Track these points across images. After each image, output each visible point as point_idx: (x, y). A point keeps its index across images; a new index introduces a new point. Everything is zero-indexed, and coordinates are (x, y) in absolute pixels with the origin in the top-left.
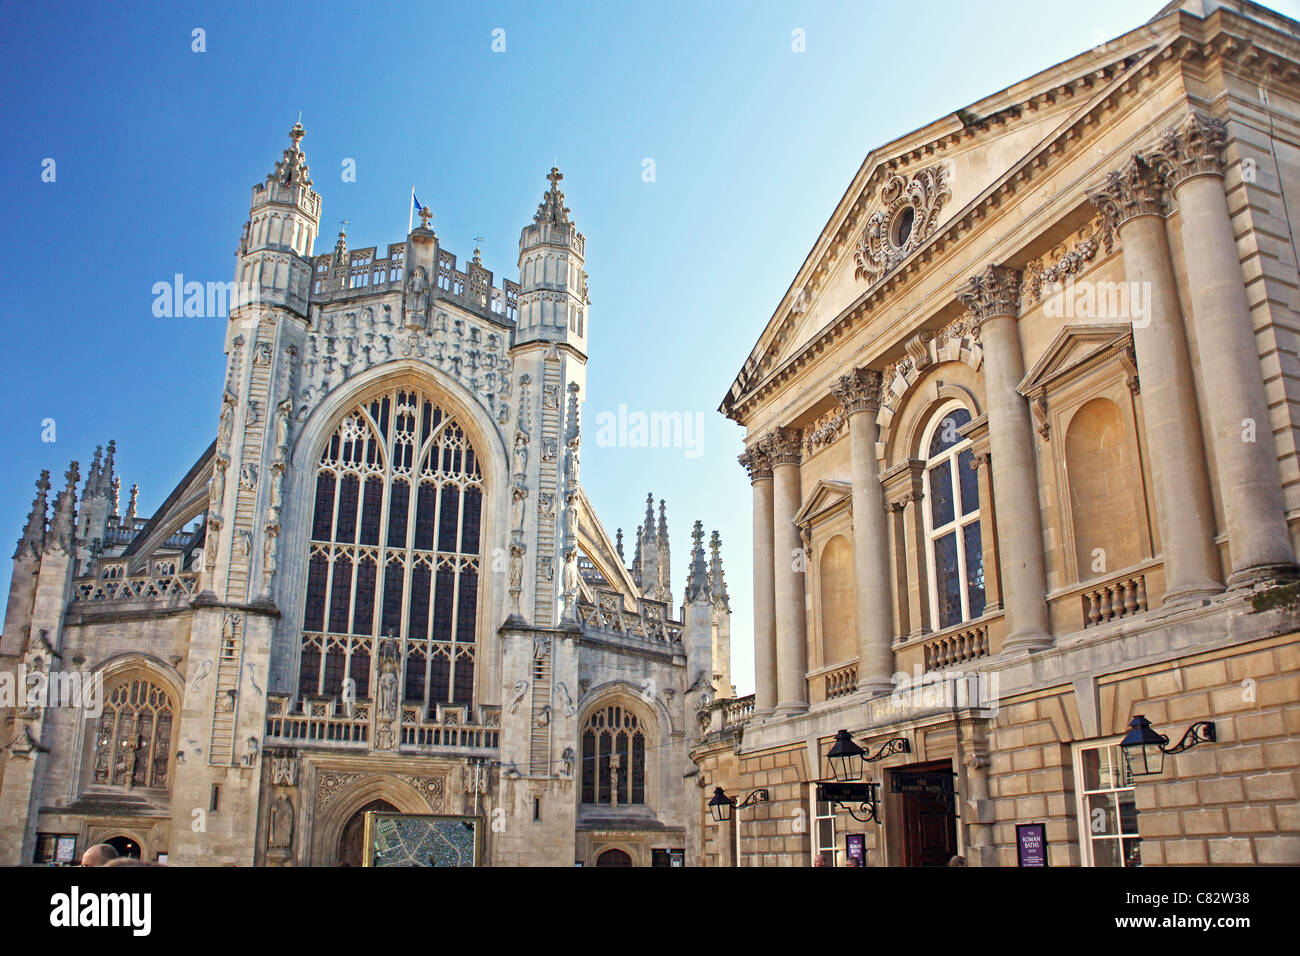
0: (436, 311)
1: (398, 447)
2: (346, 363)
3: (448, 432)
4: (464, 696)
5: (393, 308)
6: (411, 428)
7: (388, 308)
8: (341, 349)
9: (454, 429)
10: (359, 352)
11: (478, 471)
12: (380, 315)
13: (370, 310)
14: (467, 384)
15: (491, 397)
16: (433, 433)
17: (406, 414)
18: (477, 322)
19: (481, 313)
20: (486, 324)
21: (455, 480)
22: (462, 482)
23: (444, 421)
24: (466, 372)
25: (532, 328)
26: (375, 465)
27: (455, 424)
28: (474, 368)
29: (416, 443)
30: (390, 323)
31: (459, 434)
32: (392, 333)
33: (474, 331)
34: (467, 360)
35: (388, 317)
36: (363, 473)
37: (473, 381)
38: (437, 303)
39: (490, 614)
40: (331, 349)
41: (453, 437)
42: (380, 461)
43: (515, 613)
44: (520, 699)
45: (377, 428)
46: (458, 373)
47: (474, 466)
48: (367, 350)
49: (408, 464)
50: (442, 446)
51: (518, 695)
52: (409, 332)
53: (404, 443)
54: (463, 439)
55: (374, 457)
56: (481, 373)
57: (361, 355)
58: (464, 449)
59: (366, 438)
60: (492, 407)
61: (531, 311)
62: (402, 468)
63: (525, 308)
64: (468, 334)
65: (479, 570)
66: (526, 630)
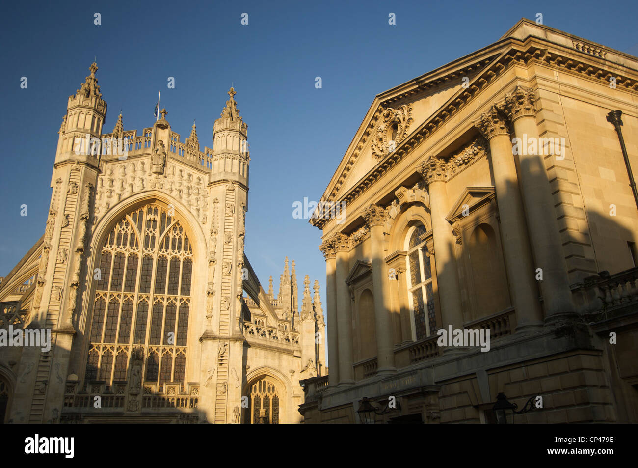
0: (168, 165)
1: (147, 237)
2: (120, 192)
3: (175, 228)
4: (179, 378)
5: (146, 163)
6: (155, 227)
7: (143, 163)
8: (117, 185)
9: (178, 227)
10: (127, 186)
11: (191, 250)
12: (139, 166)
13: (134, 164)
14: (186, 204)
15: (198, 210)
16: (167, 230)
17: (152, 219)
18: (191, 171)
19: (193, 165)
20: (195, 171)
21: (178, 255)
22: (182, 255)
23: (173, 223)
24: (184, 197)
25: (220, 173)
26: (134, 247)
27: (178, 224)
28: (189, 195)
29: (157, 235)
30: (144, 170)
31: (181, 229)
32: (146, 177)
33: (190, 175)
34: (185, 191)
35: (143, 168)
36: (127, 251)
37: (189, 201)
38: (170, 160)
39: (195, 329)
40: (112, 185)
41: (178, 232)
42: (137, 245)
43: (209, 328)
44: (210, 378)
45: (135, 227)
46: (181, 198)
47: (188, 247)
48: (132, 185)
49: (153, 246)
50: (171, 236)
51: (209, 376)
52: (155, 175)
53: (151, 235)
54: (183, 233)
55: (134, 242)
56: (193, 197)
57: (128, 188)
58: (183, 237)
59: (129, 232)
60: (199, 215)
61: (219, 164)
62: (149, 249)
63: (217, 162)
64: (186, 176)
65: (190, 305)
66: (214, 338)
